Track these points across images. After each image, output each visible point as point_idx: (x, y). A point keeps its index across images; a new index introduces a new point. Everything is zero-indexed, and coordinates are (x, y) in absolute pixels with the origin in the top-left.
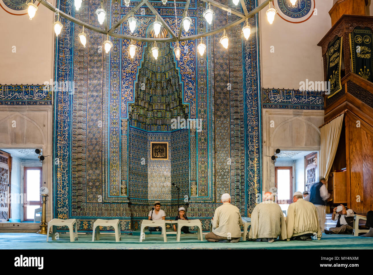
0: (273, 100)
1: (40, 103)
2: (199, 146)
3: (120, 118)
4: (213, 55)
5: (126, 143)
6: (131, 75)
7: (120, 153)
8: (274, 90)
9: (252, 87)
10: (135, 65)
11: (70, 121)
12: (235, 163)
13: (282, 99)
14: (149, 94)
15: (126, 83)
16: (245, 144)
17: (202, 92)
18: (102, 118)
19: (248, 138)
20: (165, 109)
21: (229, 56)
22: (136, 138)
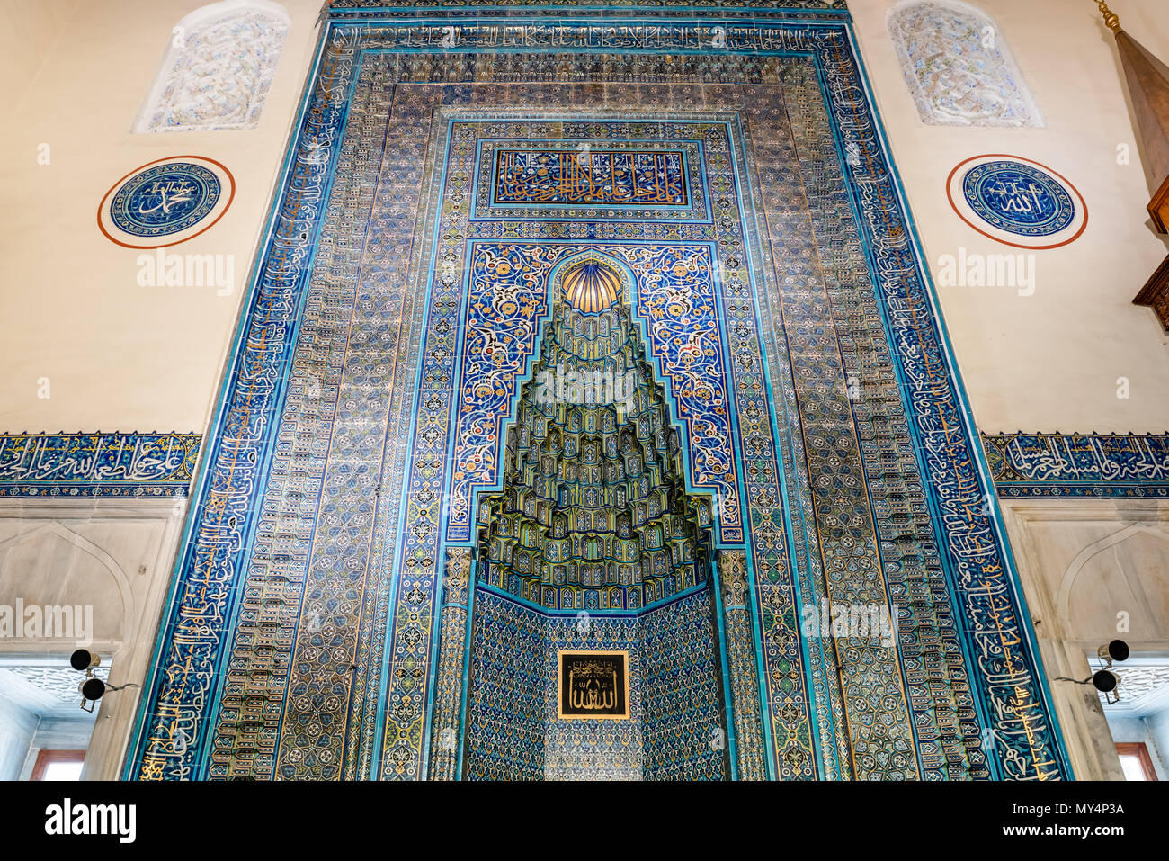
0: (1031, 471)
1: (148, 490)
2: (768, 648)
3: (443, 544)
4: (783, 339)
5: (462, 639)
6: (494, 402)
7: (432, 677)
8: (1022, 437)
9: (943, 429)
10: (507, 373)
11: (244, 551)
12: (931, 712)
13: (1062, 466)
14: (554, 476)
15: (472, 426)
16: (958, 632)
17: (758, 453)
18: (373, 543)
19: (965, 608)
20: (613, 527)
21: (839, 341)
22: (501, 629)
